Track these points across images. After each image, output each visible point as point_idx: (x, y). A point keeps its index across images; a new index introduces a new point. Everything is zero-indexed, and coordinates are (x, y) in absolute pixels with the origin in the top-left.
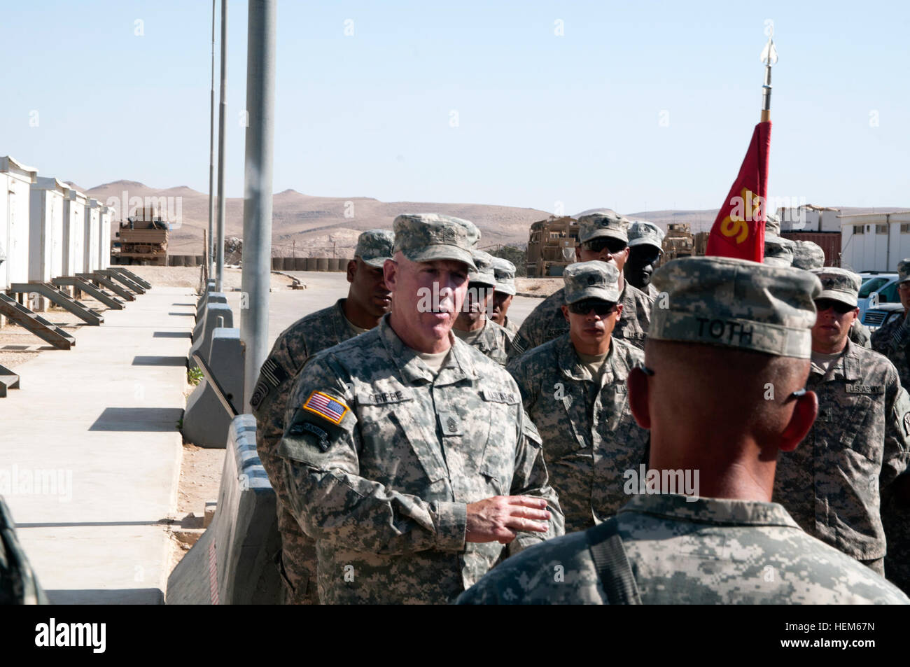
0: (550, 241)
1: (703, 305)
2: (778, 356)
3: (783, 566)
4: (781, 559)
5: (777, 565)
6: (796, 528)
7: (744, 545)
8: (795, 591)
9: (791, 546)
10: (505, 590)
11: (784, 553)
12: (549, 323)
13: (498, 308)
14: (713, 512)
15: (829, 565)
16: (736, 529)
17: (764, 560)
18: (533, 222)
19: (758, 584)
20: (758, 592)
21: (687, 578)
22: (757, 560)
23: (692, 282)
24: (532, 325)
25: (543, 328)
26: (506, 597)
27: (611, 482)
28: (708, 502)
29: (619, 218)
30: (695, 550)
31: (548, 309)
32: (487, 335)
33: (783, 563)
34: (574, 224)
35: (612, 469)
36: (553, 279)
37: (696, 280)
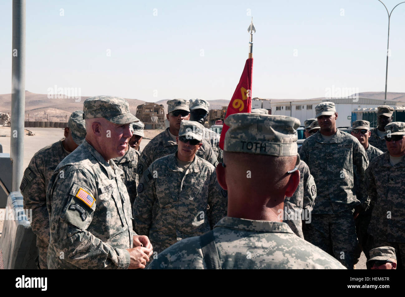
0: (145, 113)
1: (244, 135)
2: (278, 157)
3: (285, 251)
4: (284, 248)
5: (282, 250)
6: (292, 234)
7: (268, 241)
8: (289, 262)
9: (290, 242)
10: (161, 263)
11: (285, 245)
12: (156, 148)
13: (136, 143)
14: (255, 227)
15: (305, 251)
16: (265, 234)
17: (276, 248)
18: (137, 105)
19: (273, 258)
20: (273, 262)
21: (241, 255)
22: (273, 248)
23: (238, 125)
24: (148, 149)
25: (154, 150)
26: (162, 266)
27: (186, 218)
28: (253, 222)
29: (185, 101)
30: (246, 243)
31: (155, 142)
32: (129, 154)
33: (285, 249)
34: (156, 106)
35: (187, 212)
36: (147, 130)
37: (240, 124)
